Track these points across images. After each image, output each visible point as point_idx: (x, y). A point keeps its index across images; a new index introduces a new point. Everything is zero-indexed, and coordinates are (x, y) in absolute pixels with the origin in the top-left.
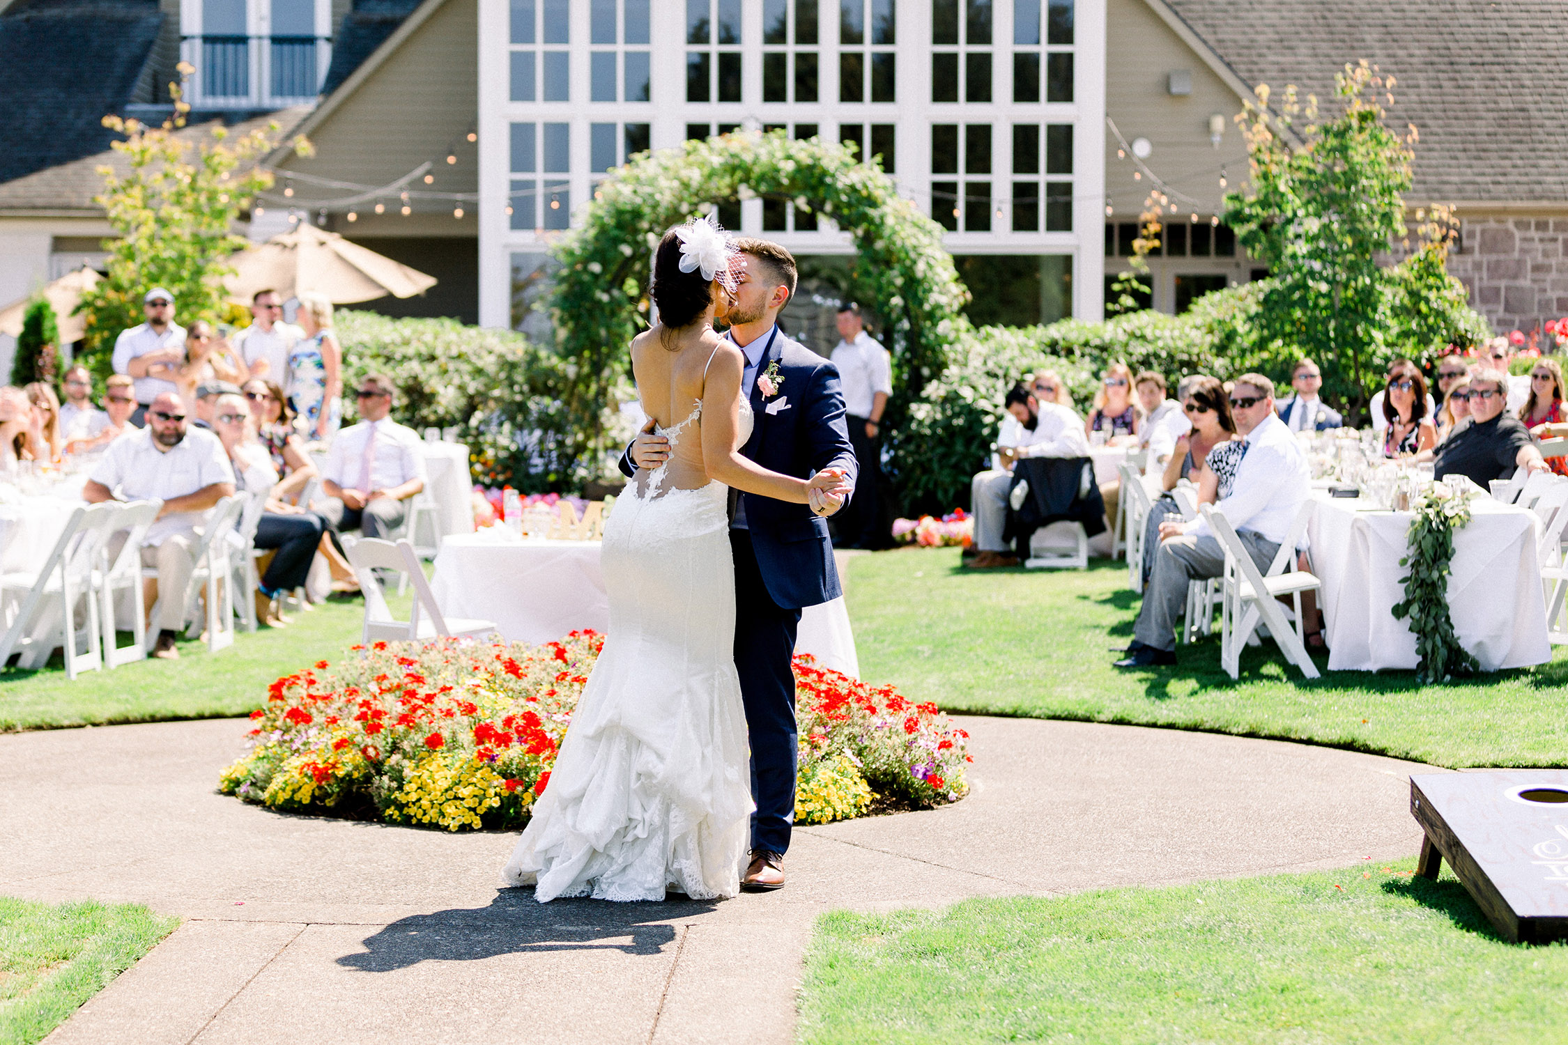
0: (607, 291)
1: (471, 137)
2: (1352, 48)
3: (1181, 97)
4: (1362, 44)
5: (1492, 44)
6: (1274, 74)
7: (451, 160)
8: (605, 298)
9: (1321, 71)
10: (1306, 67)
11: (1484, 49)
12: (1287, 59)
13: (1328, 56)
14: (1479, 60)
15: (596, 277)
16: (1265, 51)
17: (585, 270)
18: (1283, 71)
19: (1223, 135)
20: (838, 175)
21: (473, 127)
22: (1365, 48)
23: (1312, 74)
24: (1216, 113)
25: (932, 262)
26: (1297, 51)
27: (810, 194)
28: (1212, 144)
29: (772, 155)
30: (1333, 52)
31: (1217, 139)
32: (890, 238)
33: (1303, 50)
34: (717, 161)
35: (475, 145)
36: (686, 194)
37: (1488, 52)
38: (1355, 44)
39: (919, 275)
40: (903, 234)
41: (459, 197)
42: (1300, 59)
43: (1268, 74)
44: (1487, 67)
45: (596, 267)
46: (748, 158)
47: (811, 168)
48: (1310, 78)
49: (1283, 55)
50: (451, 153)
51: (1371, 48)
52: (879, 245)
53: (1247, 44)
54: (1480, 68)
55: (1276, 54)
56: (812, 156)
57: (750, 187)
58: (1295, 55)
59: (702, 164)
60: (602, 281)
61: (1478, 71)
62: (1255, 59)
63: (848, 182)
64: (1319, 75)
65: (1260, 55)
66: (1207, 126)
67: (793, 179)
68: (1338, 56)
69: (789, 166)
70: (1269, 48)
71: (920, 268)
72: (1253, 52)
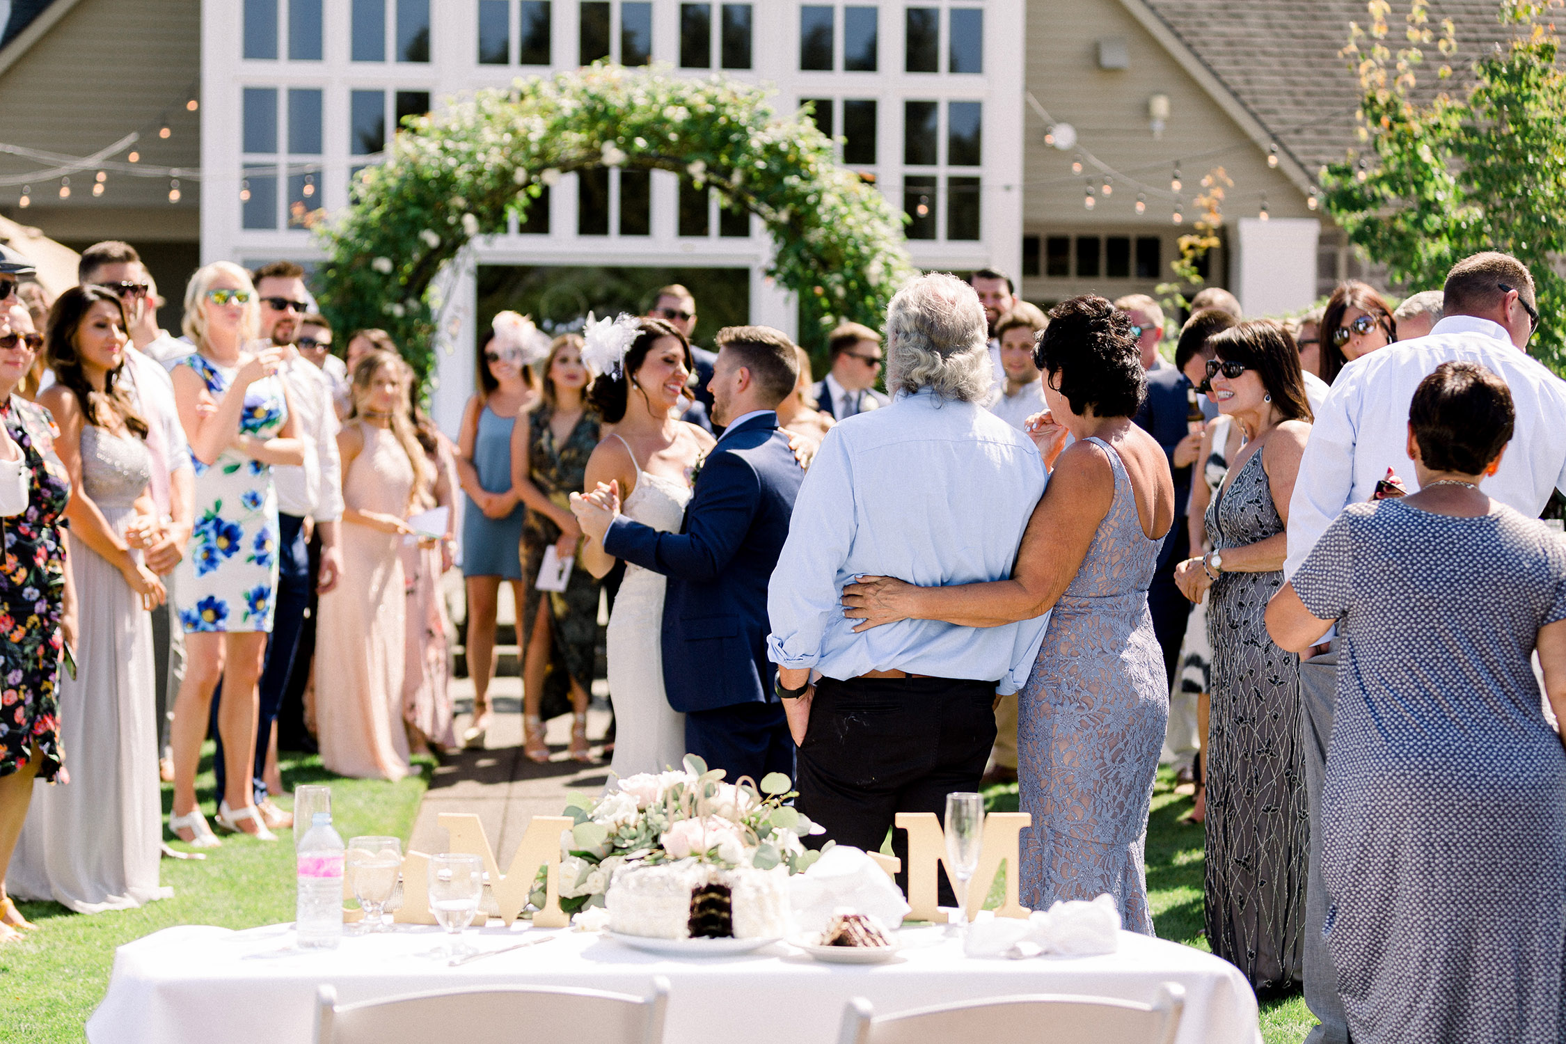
0: (402, 301)
1: (192, 106)
2: (1315, 18)
3: (1114, 71)
4: (1327, 14)
5: (1486, 17)
6: (1220, 48)
7: (165, 133)
8: (398, 311)
9: (1279, 45)
10: (1259, 40)
11: (1477, 22)
12: (1235, 30)
13: (1284, 27)
14: (1472, 36)
15: (386, 278)
16: (1206, 19)
17: (368, 266)
18: (1230, 44)
19: (1168, 121)
20: (750, 130)
21: (194, 91)
22: (1330, 18)
23: (1269, 49)
24: (1158, 93)
25: (892, 261)
26: (1248, 20)
27: (710, 158)
28: (1150, 132)
29: (652, 97)
30: (1291, 22)
31: (1158, 126)
32: (830, 225)
33: (1254, 20)
34: (569, 105)
35: (197, 115)
36: (519, 157)
37: (1482, 27)
38: (1318, 13)
39: (873, 281)
40: (850, 220)
41: (176, 172)
42: (1252, 30)
43: (1214, 48)
44: (1483, 45)
45: (384, 265)
46: (617, 101)
47: (712, 117)
48: (1265, 53)
49: (1229, 24)
50: (164, 125)
51: (1338, 18)
52: (815, 236)
53: (1183, 10)
54: (1475, 45)
55: (1221, 23)
56: (712, 101)
57: (618, 146)
58: (1244, 25)
59: (545, 111)
60: (391, 288)
61: (1473, 50)
62: (1194, 28)
63: (768, 140)
64: (1275, 50)
65: (1201, 24)
66: (1146, 110)
67: (684, 133)
68: (1299, 27)
69: (678, 115)
70: (1211, 15)
71: (874, 271)
72: (1192, 20)
